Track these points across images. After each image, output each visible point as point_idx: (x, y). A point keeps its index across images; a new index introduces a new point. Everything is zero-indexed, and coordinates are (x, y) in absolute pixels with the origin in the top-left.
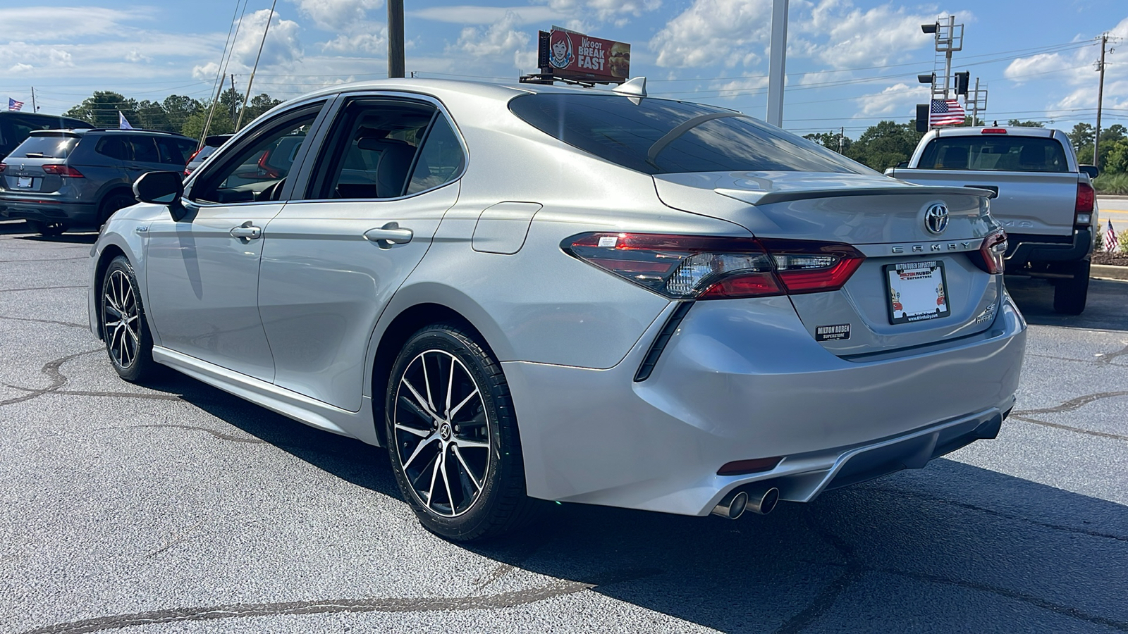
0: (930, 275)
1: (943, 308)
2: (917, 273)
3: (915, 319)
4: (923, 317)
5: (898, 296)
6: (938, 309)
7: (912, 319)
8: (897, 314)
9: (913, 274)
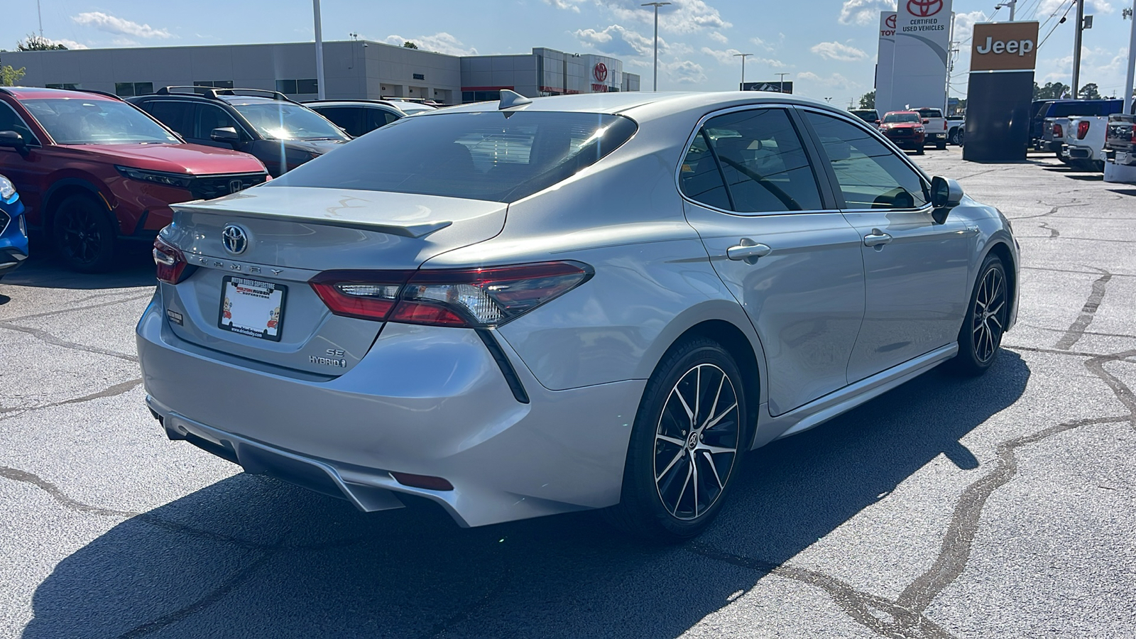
0: (267, 296)
1: (273, 332)
2: (254, 291)
3: (238, 330)
4: (245, 332)
5: (231, 306)
6: (266, 331)
7: (235, 330)
8: (226, 321)
9: (250, 290)
